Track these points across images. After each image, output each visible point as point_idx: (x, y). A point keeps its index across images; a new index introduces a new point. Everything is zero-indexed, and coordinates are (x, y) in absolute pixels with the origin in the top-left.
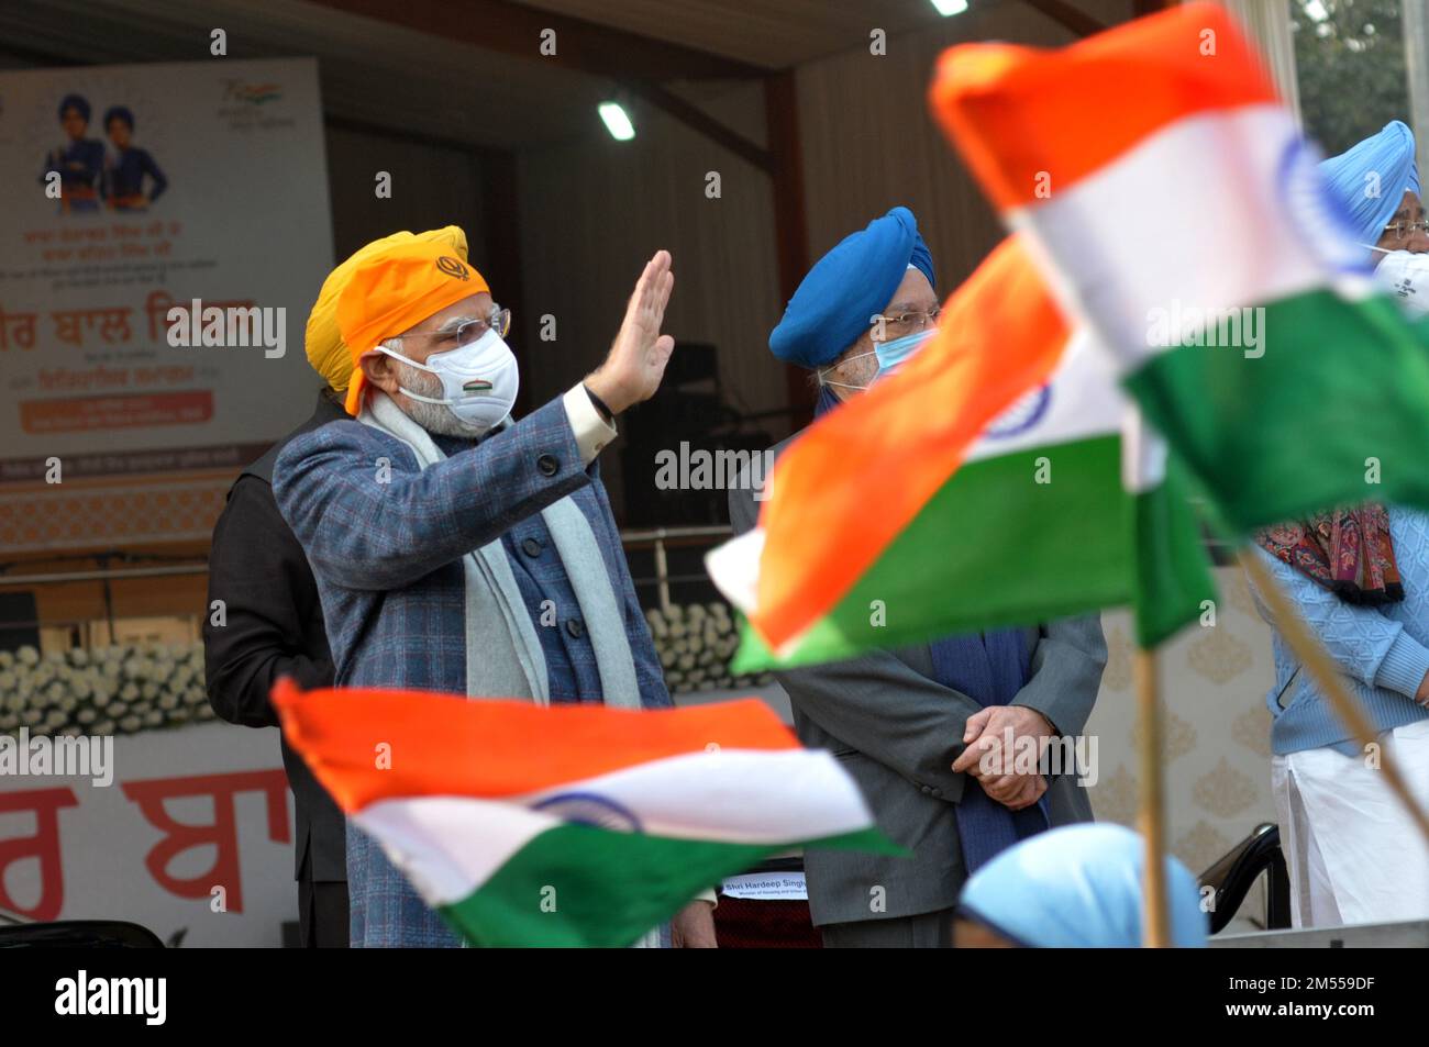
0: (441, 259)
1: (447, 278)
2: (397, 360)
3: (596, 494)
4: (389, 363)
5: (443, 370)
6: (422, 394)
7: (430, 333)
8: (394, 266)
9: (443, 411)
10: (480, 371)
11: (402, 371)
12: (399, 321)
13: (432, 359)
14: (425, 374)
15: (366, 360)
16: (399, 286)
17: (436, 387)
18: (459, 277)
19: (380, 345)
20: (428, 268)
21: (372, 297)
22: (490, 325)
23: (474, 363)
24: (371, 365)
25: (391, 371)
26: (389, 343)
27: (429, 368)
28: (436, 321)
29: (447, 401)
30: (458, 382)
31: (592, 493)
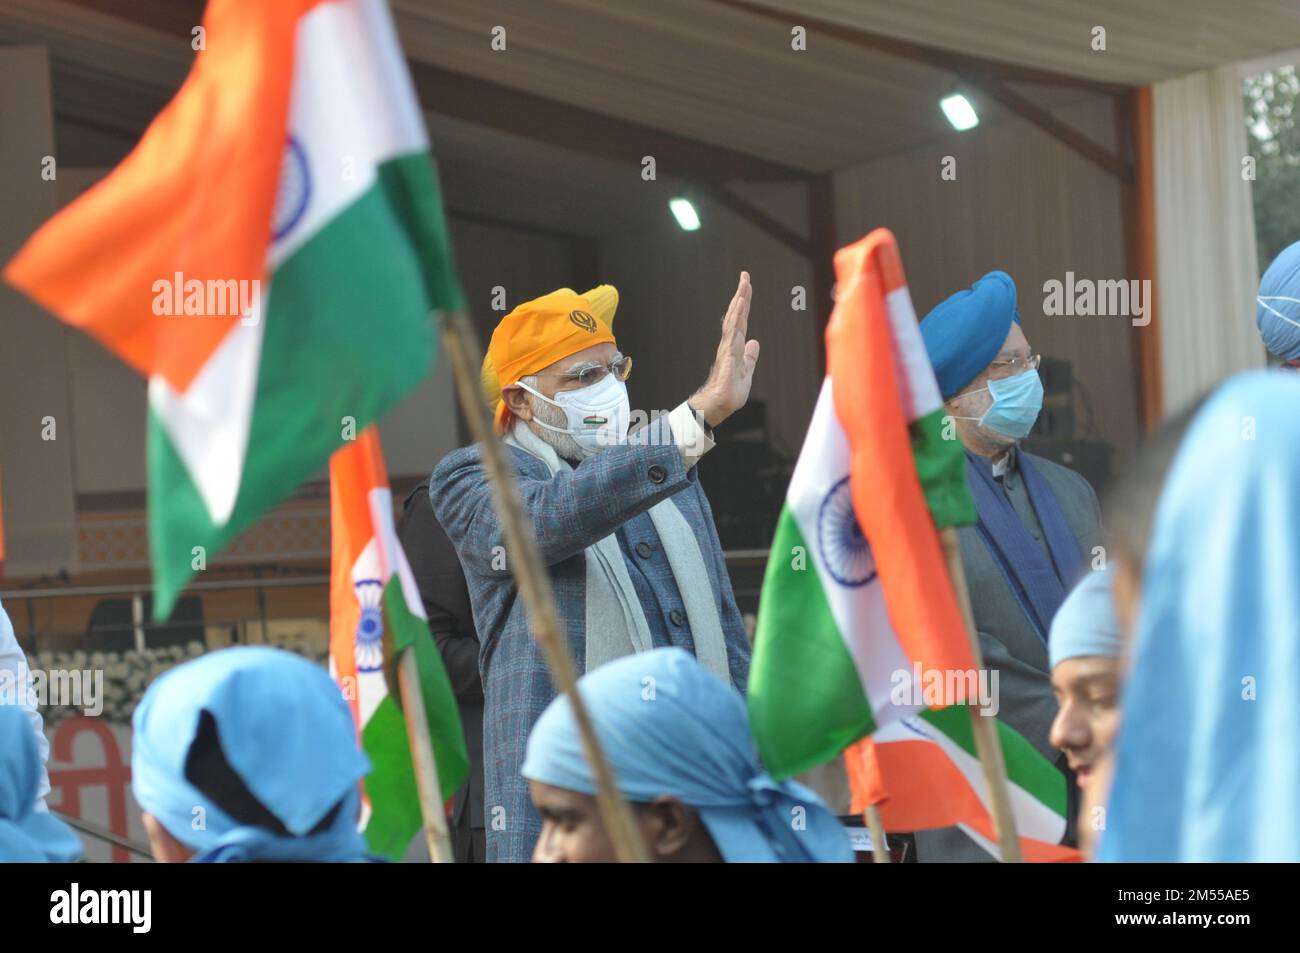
0: (574, 313)
1: (577, 329)
2: (531, 394)
3: (702, 508)
4: (525, 396)
5: (567, 405)
6: (551, 424)
7: (559, 374)
8: (535, 316)
9: (567, 439)
10: (599, 407)
11: (535, 404)
12: (535, 362)
13: (559, 395)
14: (553, 407)
15: (507, 392)
16: (537, 333)
17: (562, 419)
18: (587, 329)
19: (519, 380)
20: (562, 319)
21: (515, 340)
22: (610, 370)
23: (595, 400)
24: (511, 396)
25: (527, 403)
26: (526, 379)
27: (556, 403)
28: (564, 365)
29: (570, 431)
30: (580, 417)
31: (698, 507)
